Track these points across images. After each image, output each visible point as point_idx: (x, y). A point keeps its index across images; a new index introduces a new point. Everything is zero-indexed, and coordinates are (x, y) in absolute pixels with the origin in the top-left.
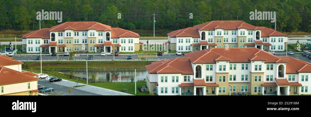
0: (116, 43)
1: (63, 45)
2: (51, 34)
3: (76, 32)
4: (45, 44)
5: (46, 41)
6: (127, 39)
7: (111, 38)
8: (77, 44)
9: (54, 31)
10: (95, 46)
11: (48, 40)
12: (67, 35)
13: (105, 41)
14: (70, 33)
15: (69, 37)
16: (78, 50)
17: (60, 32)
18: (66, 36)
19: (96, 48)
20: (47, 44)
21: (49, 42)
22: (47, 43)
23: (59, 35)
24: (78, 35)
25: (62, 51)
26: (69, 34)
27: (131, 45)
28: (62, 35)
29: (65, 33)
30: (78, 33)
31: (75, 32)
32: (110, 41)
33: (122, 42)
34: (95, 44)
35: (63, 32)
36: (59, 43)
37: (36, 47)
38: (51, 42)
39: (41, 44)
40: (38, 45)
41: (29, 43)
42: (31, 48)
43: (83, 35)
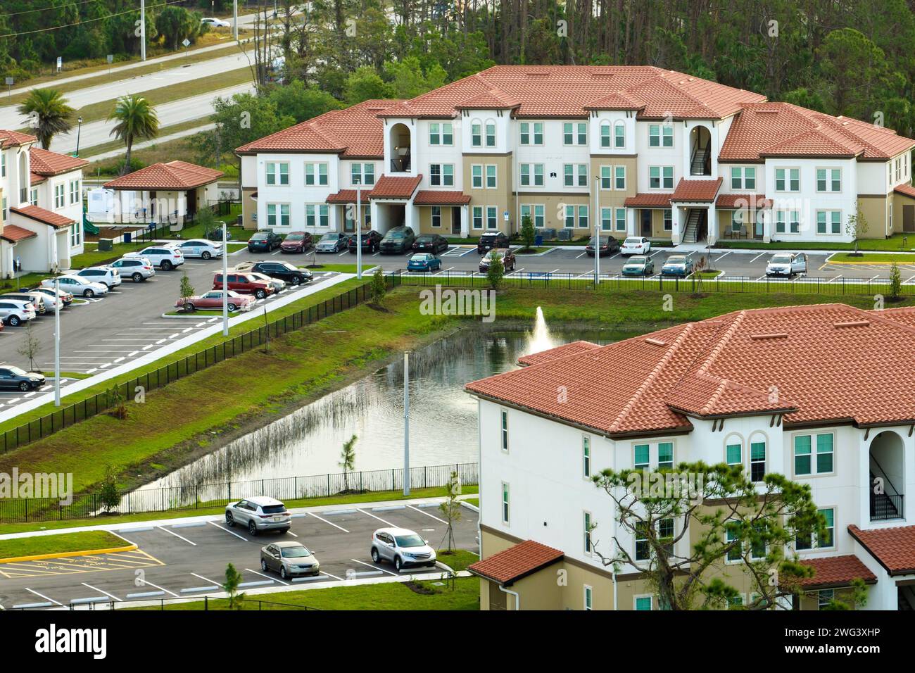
0: (747, 187)
1: (456, 193)
2: (387, 130)
3: (532, 124)
4: (357, 186)
5: (363, 169)
6: (808, 170)
7: (721, 161)
10: (628, 204)
11: (371, 166)
12: (477, 141)
13: (688, 177)
14: (492, 129)
15: (484, 148)
16: (537, 223)
18: (468, 146)
19: (632, 214)
20: (367, 186)
23: (434, 140)
24: (538, 139)
25: (450, 226)
26: (484, 136)
27: (829, 201)
28: (448, 140)
29: (463, 130)
30: (538, 127)
32: (714, 177)
33: (780, 185)
34: (627, 192)
35: (454, 124)
36: (435, 180)
37: (310, 201)
39: (333, 188)
40: (319, 194)
41: (271, 180)
42: (278, 208)
43: (568, 140)
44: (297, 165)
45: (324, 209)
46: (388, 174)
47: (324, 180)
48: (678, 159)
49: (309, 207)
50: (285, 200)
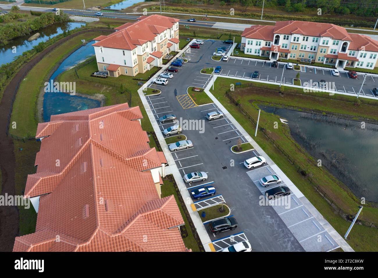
1: (287, 50)
2: (275, 36)
3: (306, 37)
4: (266, 46)
5: (268, 43)
6: (369, 54)
7: (348, 50)
8: (303, 50)
9: (280, 34)
10: (325, 56)
11: (270, 43)
12: (294, 40)
13: (340, 52)
14: (298, 38)
15: (296, 42)
16: (302, 57)
17: (287, 35)
18: (292, 41)
19: (326, 59)
20: (269, 47)
21: (271, 44)
22: (269, 45)
23: (284, 39)
24: (307, 40)
25: (284, 56)
26: (296, 39)
27: (372, 61)
28: (287, 39)
29: (292, 38)
30: (307, 38)
31: (304, 36)
32: (346, 53)
33: (361, 56)
34: (325, 54)
35: (290, 36)
36: (283, 47)
37: (256, 49)
38: (273, 45)
39: (261, 47)
40: (258, 47)
41: (249, 44)
42: (249, 49)
43: (313, 41)
44: (255, 41)
45: (259, 50)
46: (274, 45)
47: (260, 45)
48: (338, 49)
49: (256, 50)
50: (251, 48)
